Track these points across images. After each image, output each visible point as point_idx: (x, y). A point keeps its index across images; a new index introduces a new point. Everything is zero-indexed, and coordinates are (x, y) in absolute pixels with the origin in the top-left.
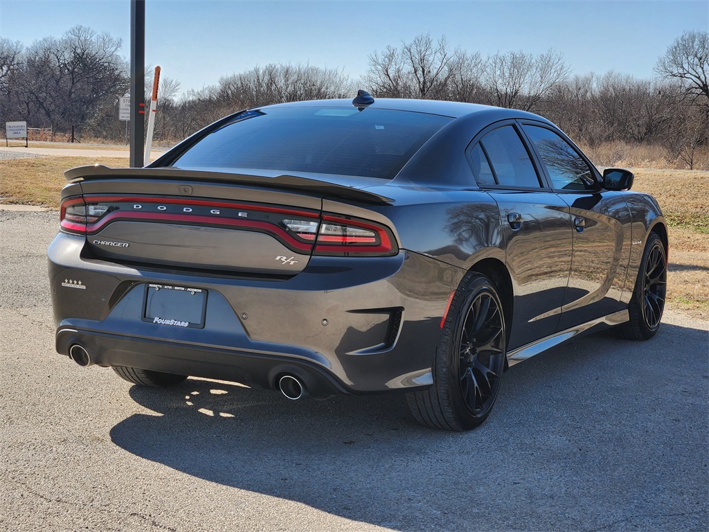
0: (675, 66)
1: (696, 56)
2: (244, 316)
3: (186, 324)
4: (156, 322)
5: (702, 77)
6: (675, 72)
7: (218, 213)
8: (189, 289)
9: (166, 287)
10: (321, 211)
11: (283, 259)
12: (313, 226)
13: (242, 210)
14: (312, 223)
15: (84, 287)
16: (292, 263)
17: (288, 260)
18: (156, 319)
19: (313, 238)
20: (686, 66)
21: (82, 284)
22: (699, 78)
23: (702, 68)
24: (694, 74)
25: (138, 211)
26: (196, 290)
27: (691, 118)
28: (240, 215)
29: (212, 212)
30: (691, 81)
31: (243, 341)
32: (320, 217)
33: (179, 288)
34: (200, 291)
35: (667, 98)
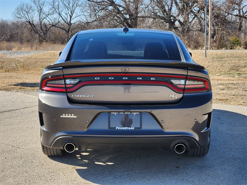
0: (18, 15)
1: (25, 11)
2: (162, 122)
3: (133, 128)
4: (117, 129)
5: (28, 18)
6: (19, 17)
7: (141, 79)
8: (132, 113)
9: (120, 113)
10: (187, 75)
11: (172, 96)
12: (182, 82)
13: (153, 77)
14: (182, 81)
15: (76, 117)
16: (176, 97)
17: (175, 97)
18: (117, 128)
19: (183, 86)
20: (22, 15)
21: (74, 116)
22: (27, 19)
23: (28, 15)
24: (25, 17)
25: (98, 80)
26: (136, 113)
27: (25, 33)
28: (152, 79)
29: (138, 78)
30: (24, 20)
31: (161, 132)
32: (186, 78)
33: (127, 113)
34: (138, 113)
35: (16, 26)
